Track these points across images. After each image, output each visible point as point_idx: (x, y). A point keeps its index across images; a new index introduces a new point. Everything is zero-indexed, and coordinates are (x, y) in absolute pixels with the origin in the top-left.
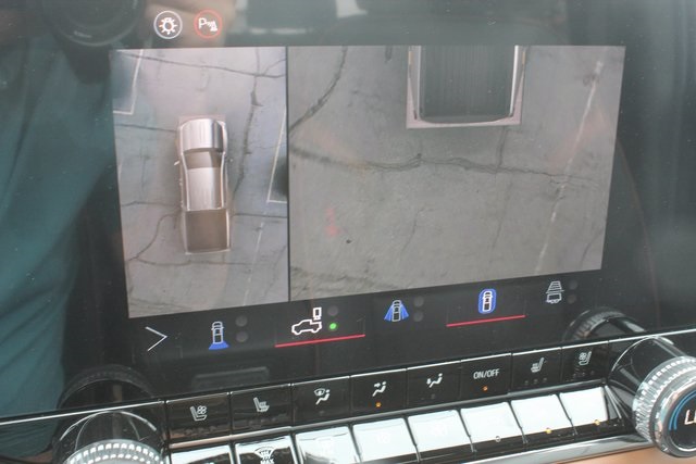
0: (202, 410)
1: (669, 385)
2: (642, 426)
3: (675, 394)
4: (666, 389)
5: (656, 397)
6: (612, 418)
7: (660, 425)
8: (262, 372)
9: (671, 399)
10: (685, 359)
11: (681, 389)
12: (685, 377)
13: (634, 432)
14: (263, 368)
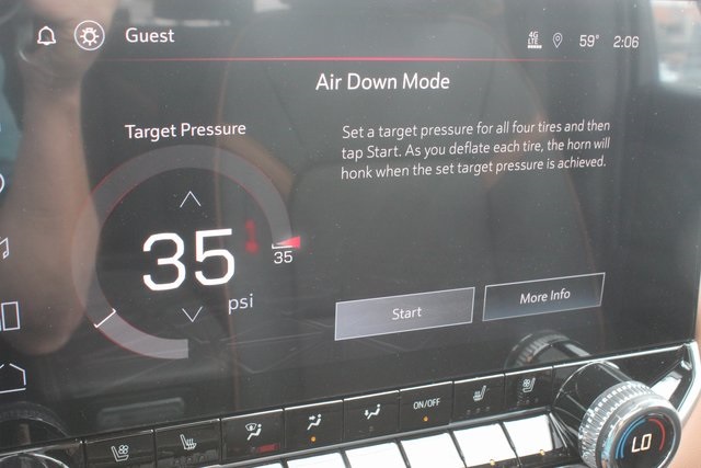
0: (124, 449)
1: (615, 412)
2: (588, 455)
3: (622, 421)
4: (612, 416)
5: (602, 424)
6: (557, 447)
7: (606, 454)
8: (176, 404)
9: (617, 426)
10: (631, 384)
11: (628, 416)
12: (633, 402)
13: (580, 461)
14: (178, 399)
